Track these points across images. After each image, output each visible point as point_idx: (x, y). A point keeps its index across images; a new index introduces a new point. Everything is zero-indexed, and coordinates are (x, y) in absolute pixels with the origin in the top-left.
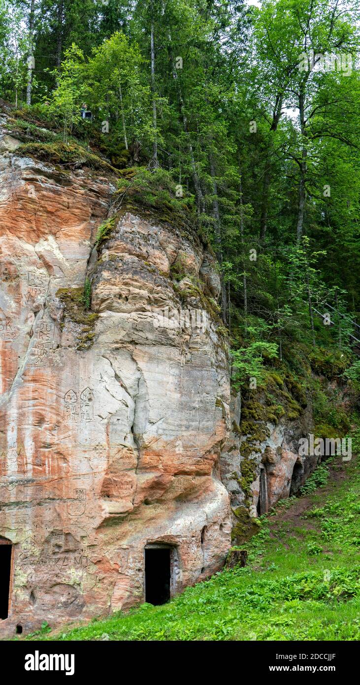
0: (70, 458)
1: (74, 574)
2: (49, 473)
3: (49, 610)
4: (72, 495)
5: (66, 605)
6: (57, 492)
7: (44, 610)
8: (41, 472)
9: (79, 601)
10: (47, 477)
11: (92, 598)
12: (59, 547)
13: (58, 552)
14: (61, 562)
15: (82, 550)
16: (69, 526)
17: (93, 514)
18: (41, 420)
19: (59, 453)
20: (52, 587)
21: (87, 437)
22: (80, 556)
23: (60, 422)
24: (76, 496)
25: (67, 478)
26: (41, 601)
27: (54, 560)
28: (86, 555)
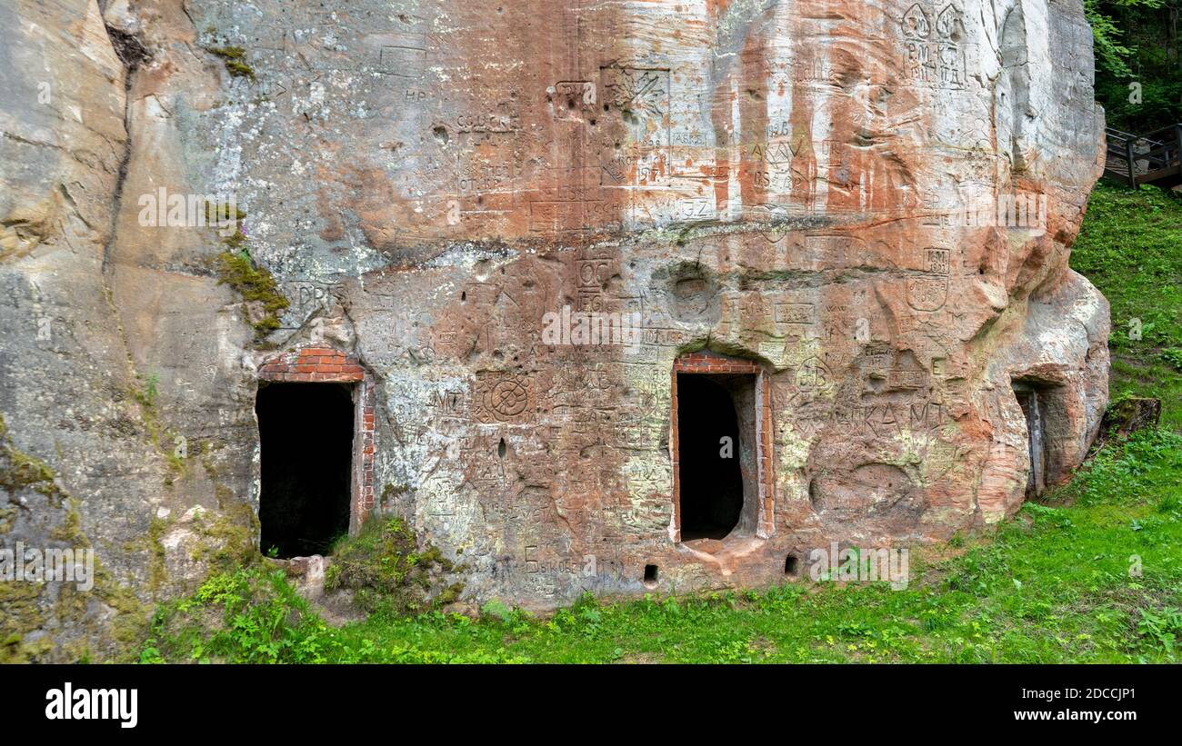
0: (917, 173)
1: (909, 442)
2: (867, 206)
3: (850, 521)
4: (921, 261)
5: (883, 509)
6: (886, 253)
7: (841, 521)
8: (847, 201)
9: (913, 501)
10: (863, 215)
11: (945, 493)
12: (875, 379)
13: (873, 393)
14: (878, 417)
15: (931, 390)
16: (909, 334)
17: (963, 309)
18: (849, 72)
19: (894, 159)
20: (856, 468)
21: (955, 125)
22: (925, 401)
23: (895, 83)
24: (928, 265)
25: (910, 220)
26: (833, 501)
27: (863, 411)
28: (939, 401)
